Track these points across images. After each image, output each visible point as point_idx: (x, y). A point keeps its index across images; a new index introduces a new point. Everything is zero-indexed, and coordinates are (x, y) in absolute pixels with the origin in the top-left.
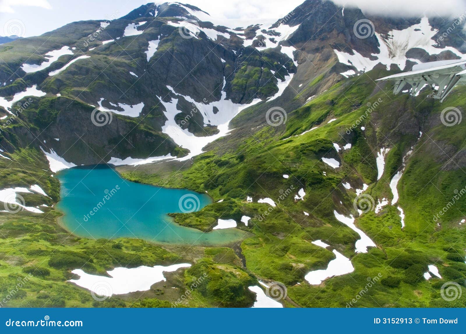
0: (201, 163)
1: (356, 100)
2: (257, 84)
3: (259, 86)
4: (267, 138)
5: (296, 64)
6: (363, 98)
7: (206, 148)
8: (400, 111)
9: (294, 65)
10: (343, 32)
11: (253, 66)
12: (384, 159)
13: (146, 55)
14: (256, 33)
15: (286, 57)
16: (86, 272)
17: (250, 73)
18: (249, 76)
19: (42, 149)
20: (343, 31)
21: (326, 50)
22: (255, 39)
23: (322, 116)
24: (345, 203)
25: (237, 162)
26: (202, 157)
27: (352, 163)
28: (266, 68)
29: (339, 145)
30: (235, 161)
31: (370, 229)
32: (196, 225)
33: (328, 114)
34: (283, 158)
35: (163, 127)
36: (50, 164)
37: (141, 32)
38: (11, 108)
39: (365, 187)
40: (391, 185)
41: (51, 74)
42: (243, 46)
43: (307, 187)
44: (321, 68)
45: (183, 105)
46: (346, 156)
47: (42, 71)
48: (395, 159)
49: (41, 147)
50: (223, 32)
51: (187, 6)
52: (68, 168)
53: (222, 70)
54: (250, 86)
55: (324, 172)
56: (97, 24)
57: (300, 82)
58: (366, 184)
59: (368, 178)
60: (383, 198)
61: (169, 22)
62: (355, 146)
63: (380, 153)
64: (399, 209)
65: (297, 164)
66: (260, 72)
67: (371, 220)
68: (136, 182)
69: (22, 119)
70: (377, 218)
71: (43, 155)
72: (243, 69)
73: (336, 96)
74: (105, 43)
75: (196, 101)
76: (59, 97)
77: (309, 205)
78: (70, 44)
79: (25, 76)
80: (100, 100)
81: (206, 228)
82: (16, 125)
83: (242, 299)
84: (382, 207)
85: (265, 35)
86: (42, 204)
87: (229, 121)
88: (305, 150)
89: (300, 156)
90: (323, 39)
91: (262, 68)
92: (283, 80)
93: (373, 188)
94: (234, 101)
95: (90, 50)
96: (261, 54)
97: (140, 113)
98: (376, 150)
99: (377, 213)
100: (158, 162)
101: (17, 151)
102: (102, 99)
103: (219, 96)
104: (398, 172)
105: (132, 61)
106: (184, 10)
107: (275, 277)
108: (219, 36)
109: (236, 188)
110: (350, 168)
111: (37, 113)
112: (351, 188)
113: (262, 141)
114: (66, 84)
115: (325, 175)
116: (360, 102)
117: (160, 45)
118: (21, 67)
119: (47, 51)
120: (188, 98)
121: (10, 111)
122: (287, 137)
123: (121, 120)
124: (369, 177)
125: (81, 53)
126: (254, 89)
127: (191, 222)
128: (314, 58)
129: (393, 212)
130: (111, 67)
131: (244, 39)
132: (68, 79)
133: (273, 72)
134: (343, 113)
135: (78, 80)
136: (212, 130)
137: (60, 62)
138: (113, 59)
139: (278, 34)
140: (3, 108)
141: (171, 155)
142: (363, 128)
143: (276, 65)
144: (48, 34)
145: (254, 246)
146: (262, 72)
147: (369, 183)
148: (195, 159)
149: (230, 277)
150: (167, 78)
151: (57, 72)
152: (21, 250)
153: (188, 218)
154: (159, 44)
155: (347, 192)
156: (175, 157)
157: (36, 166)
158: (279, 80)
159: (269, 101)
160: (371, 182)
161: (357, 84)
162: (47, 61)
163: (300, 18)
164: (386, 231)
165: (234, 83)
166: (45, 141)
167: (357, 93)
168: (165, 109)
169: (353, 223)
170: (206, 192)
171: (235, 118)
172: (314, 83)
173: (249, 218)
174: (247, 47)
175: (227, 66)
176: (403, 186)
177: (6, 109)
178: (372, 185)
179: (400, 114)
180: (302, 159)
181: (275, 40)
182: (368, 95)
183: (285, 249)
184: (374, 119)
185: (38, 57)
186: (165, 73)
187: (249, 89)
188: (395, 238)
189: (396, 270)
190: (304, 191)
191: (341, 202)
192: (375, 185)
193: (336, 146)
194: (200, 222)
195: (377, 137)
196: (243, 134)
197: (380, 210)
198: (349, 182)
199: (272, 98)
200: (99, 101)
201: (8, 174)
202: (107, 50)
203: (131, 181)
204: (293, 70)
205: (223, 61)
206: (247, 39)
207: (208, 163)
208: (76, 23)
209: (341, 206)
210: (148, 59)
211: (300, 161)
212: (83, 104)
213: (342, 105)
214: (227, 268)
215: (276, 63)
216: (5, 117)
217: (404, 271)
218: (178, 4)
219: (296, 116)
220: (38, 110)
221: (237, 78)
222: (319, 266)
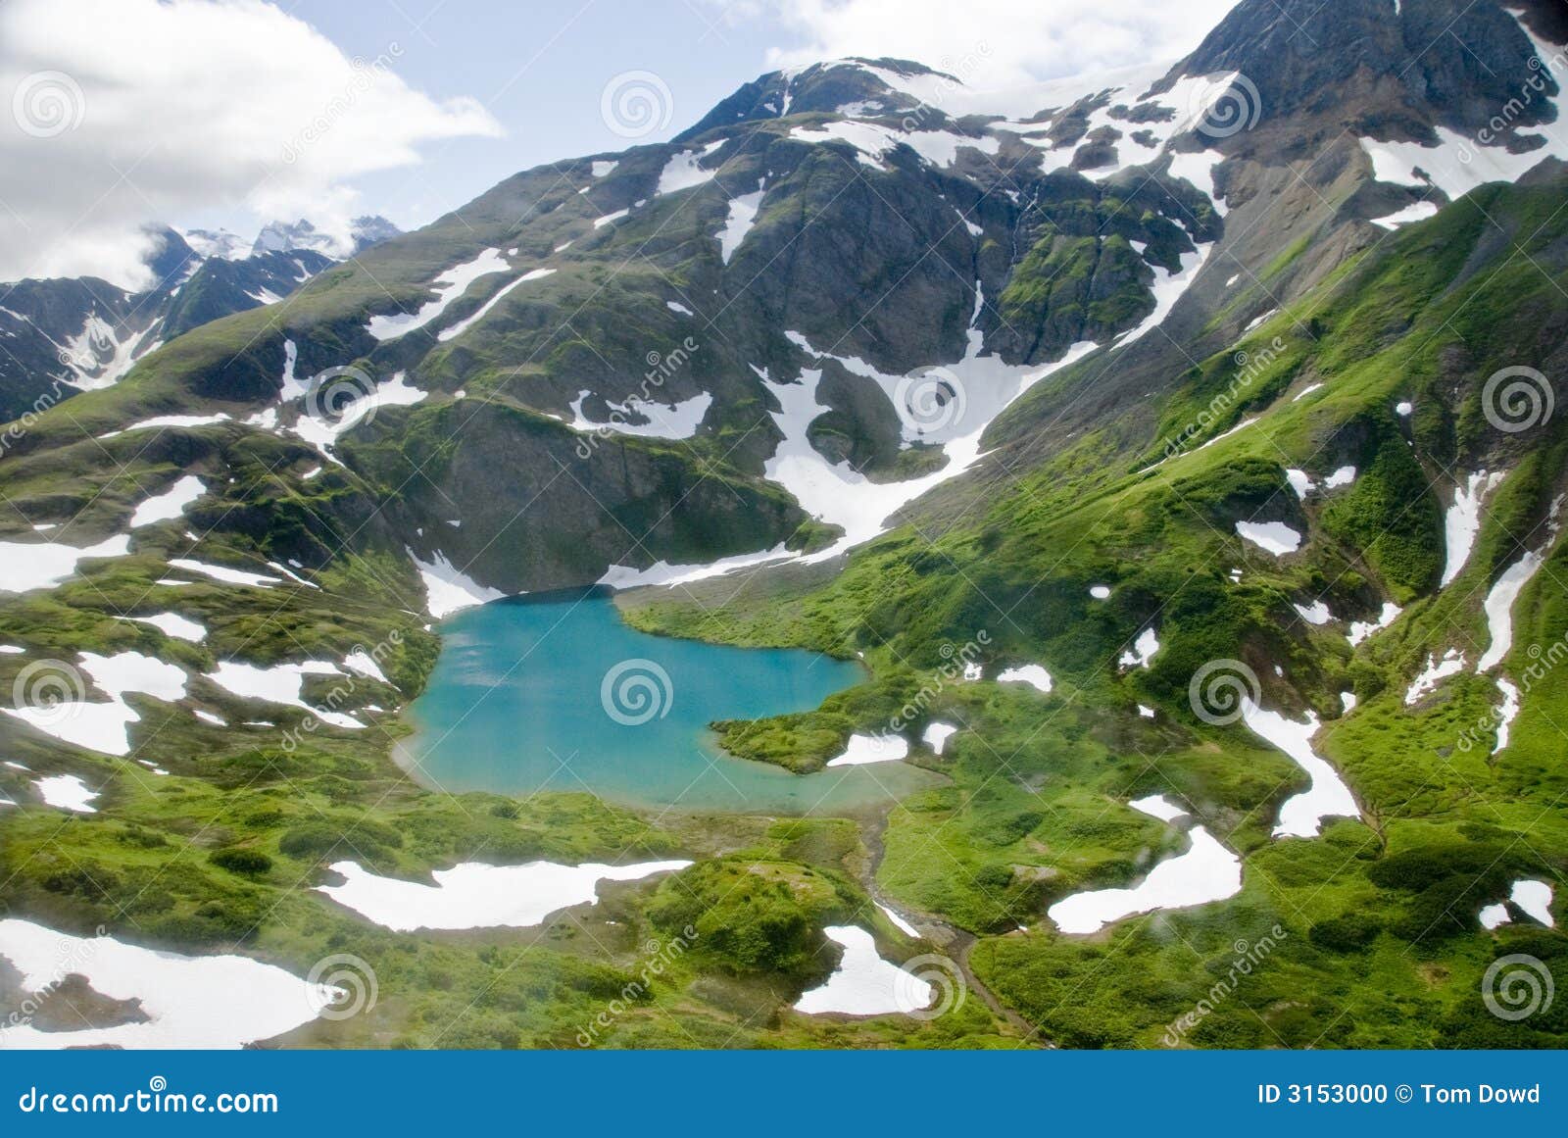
0: (866, 566)
1: (1394, 313)
2: (1084, 292)
3: (1091, 300)
4: (1089, 470)
5: (1221, 208)
6: (1422, 300)
7: (897, 519)
8: (1550, 330)
9: (1213, 212)
10: (1393, 70)
11: (1071, 237)
12: (1476, 512)
13: (719, 243)
14: (1089, 122)
15: (1184, 189)
16: (366, 868)
17: (1060, 259)
18: (1056, 271)
19: (411, 553)
20: (1392, 66)
21: (1329, 146)
22: (1084, 141)
23: (1276, 380)
24: (1294, 670)
25: (975, 554)
26: (878, 547)
27: (1352, 534)
28: (1115, 237)
29: (1308, 474)
30: (969, 553)
31: (1363, 759)
32: (775, 754)
33: (1299, 371)
34: (1106, 533)
35: (767, 463)
36: (429, 593)
37: (710, 175)
38: (333, 444)
39: (1390, 612)
40: (1488, 604)
41: (445, 336)
42: (1040, 171)
43: (1167, 622)
44: (1308, 209)
45: (837, 388)
46: (1331, 511)
47: (420, 330)
48: (1517, 509)
49: (408, 548)
50: (975, 137)
51: (885, 63)
52: (480, 602)
53: (968, 259)
54: (1059, 303)
55: (1234, 571)
56: (580, 169)
57: (1232, 268)
58: (1395, 603)
59: (1403, 583)
60: (1449, 648)
61: (794, 131)
62: (1369, 472)
63: (1465, 492)
64: (1504, 685)
65: (1145, 551)
66: (1094, 252)
67: (1378, 727)
68: (656, 633)
69: (361, 474)
70: (1403, 722)
71: (413, 571)
72: (1038, 251)
73: (1328, 306)
74: (601, 222)
75: (881, 370)
76: (460, 402)
77: (1160, 682)
78: (501, 241)
79: (376, 349)
80: (575, 398)
81: (803, 761)
82: (340, 492)
83: (794, 961)
84: (1434, 681)
85: (1119, 125)
86: (368, 704)
87: (984, 426)
88: (1179, 501)
89: (1163, 521)
90: (1317, 109)
91: (1103, 237)
92: (1175, 268)
93: (1419, 615)
94: (1009, 358)
95: (558, 249)
96: (1097, 191)
97: (697, 426)
98: (1450, 482)
99: (1413, 702)
100: (744, 570)
101: (339, 565)
102: (584, 393)
103: (957, 345)
104: (1528, 555)
105: (675, 269)
106: (872, 79)
107: (952, 906)
108: (960, 151)
109: (934, 638)
110: (1338, 553)
111: (398, 452)
112: (1329, 622)
113: (1070, 483)
114: (481, 361)
115: (1236, 579)
116: (1407, 317)
117: (763, 208)
118: (366, 327)
119: (437, 272)
120: (856, 365)
121: (329, 452)
122: (1154, 463)
123: (636, 451)
124: (1408, 577)
125: (529, 265)
126: (1073, 309)
127: (763, 745)
128: (1285, 180)
129: (1472, 697)
130: (612, 296)
131: (1045, 149)
132: (486, 345)
133: (1139, 247)
134: (1347, 361)
135: (516, 346)
136: (927, 459)
137: (469, 299)
138: (619, 269)
139: (1166, 115)
140: (314, 446)
141: (787, 547)
142: (1403, 408)
143: (1149, 224)
144: (448, 220)
145: (932, 814)
146: (1099, 251)
147: (1406, 598)
148: (856, 554)
149: (772, 896)
150: (785, 307)
151: (461, 327)
152: (234, 814)
153: (758, 733)
154: (761, 204)
155: (1310, 637)
156: (799, 552)
157: (388, 601)
158: (1160, 271)
159: (1120, 344)
160: (1413, 594)
161: (1404, 255)
162: (435, 299)
163: (1241, 47)
164: (1424, 763)
165: (1008, 300)
166: (420, 531)
167: (1401, 285)
168: (777, 406)
169: (1308, 740)
170: (861, 654)
171: (1004, 412)
172: (1276, 266)
173: (948, 730)
174: (1050, 176)
175: (988, 243)
176: (1536, 604)
177: (321, 448)
178: (1414, 607)
179: (1550, 343)
180: (1168, 531)
181: (1152, 137)
182: (1442, 285)
183: (1023, 824)
184: (1452, 370)
185: (413, 292)
186: (778, 293)
187: (1057, 315)
188: (1449, 789)
189: (1386, 892)
190: (1157, 638)
191: (1279, 670)
192: (1429, 604)
193: (1298, 480)
194: (792, 743)
195: (1458, 433)
196: (1017, 464)
197: (1426, 692)
198: (1326, 599)
199: (1133, 336)
200: (573, 400)
201: (292, 627)
202: (605, 244)
203: (643, 631)
204: (1212, 230)
205: (974, 229)
206: (1055, 147)
207: (888, 566)
208: (523, 175)
209: (1277, 683)
210: (726, 257)
211: (1160, 540)
212: (523, 414)
213: (1346, 333)
214: (777, 872)
215: (1147, 215)
216: (317, 471)
217: (1410, 900)
218: (853, 63)
219: (1191, 387)
220: (404, 443)
221: (1021, 281)
222: (1112, 875)
